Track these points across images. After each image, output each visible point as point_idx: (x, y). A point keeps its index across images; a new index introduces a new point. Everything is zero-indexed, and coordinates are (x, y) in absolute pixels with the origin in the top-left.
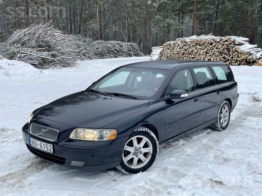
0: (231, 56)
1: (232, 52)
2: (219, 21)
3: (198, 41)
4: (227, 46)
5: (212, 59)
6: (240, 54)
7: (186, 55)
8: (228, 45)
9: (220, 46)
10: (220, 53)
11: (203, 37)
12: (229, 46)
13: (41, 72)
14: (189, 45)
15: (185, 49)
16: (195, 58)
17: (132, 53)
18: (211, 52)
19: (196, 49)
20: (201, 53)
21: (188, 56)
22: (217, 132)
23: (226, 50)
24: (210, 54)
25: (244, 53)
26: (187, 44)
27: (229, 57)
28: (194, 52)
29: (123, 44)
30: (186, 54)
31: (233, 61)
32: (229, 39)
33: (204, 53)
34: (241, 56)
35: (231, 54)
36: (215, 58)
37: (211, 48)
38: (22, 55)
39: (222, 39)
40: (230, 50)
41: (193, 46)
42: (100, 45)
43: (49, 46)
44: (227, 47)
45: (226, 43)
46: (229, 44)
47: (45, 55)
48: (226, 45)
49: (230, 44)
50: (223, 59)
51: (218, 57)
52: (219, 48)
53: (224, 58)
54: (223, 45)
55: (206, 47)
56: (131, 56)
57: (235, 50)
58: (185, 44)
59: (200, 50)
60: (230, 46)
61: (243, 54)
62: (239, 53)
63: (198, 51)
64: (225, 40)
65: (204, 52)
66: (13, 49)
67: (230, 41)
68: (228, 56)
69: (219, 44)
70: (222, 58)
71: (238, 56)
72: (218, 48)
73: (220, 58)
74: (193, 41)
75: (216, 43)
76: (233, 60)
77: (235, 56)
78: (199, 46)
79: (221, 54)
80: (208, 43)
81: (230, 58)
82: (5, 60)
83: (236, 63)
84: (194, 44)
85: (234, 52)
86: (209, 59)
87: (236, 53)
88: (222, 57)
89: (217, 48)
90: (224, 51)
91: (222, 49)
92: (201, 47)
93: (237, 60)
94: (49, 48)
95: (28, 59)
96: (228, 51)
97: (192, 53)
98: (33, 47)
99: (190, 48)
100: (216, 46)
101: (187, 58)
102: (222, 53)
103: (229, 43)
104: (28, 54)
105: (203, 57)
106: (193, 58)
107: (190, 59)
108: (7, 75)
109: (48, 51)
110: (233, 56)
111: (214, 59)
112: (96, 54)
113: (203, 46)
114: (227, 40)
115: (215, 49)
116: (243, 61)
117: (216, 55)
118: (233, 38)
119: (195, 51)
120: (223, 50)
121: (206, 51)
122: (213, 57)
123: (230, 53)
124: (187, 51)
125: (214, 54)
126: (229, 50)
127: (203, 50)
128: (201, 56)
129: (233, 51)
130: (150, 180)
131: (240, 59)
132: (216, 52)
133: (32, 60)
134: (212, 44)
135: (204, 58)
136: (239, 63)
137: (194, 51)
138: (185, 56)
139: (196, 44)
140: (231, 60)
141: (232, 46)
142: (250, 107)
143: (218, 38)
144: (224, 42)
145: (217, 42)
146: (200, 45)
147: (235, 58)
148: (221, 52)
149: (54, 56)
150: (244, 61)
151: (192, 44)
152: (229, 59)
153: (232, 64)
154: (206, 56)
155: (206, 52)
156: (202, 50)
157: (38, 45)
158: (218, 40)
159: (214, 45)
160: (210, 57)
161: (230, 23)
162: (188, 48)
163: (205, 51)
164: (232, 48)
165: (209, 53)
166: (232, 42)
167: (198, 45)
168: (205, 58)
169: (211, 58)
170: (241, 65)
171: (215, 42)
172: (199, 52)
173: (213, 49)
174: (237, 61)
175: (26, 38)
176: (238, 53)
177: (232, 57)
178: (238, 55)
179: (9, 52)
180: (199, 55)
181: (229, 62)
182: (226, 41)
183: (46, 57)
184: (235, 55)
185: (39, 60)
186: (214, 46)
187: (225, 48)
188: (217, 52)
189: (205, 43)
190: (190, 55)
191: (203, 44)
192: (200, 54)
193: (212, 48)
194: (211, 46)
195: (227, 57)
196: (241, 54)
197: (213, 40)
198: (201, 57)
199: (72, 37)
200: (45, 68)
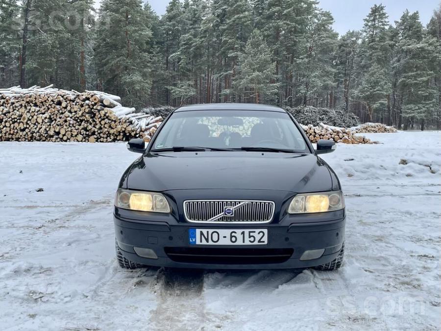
0: (98, 127)
1: (100, 120)
3: (30, 97)
4: (89, 107)
5: (63, 132)
6: (113, 122)
7: (8, 124)
8: (91, 107)
9: (76, 108)
10: (77, 120)
12: (93, 108)
14: (13, 103)
15: (4, 112)
16: (27, 130)
18: (60, 118)
19: (29, 112)
20: (40, 121)
21: (12, 126)
23: (87, 116)
24: (59, 121)
25: (121, 120)
26: (7, 101)
27: (94, 127)
28: (24, 119)
30: (6, 122)
31: (101, 135)
32: (92, 96)
33: (46, 120)
34: (116, 125)
35: (98, 122)
36: (69, 129)
37: (58, 111)
39: (78, 95)
40: (95, 115)
41: (21, 105)
44: (89, 109)
45: (87, 102)
46: (93, 105)
48: (87, 106)
49: (96, 104)
50: (83, 132)
51: (73, 128)
52: (75, 112)
53: (85, 129)
54: (82, 106)
55: (49, 109)
57: (105, 115)
58: (4, 103)
59: (36, 114)
60: (95, 107)
61: (119, 122)
62: (112, 121)
63: (33, 117)
64: (84, 97)
65: (46, 118)
67: (95, 99)
68: (92, 125)
69: (74, 104)
70: (82, 129)
71: (110, 127)
72: (72, 110)
73: (78, 129)
74: (21, 97)
75: (68, 102)
76: (102, 133)
77: (106, 126)
78: (34, 107)
79: (78, 122)
80: (52, 101)
81: (96, 130)
83: (108, 138)
84: (24, 103)
85: (104, 119)
86: (57, 131)
87: (106, 120)
88: (82, 127)
89: (70, 112)
90: (85, 116)
91: (80, 113)
92: (38, 109)
93: (109, 132)
96: (92, 118)
97: (20, 119)
99: (14, 110)
100: (69, 108)
101: (8, 129)
102: (82, 121)
103: (93, 103)
105: (44, 127)
106: (23, 130)
107: (16, 131)
110: (102, 127)
111: (66, 132)
113: (43, 107)
114: (89, 96)
115: (67, 112)
116: (119, 135)
117: (70, 124)
118: (99, 94)
119: (27, 116)
120: (82, 115)
121: (50, 116)
122: (65, 127)
123: (95, 120)
124: (9, 115)
125: (66, 121)
126: (93, 115)
127: (43, 114)
128: (39, 126)
129: (100, 117)
131: (115, 130)
132: (69, 119)
134: (59, 103)
135: (46, 129)
136: (112, 137)
137: (24, 115)
138: (5, 126)
139: (28, 102)
140: (99, 134)
141: (99, 108)
143: (71, 94)
144: (84, 100)
145: (70, 100)
146: (36, 105)
147: (106, 130)
148: (78, 118)
150: (122, 134)
151: (20, 103)
152: (94, 132)
153: (102, 139)
154: (50, 125)
155: (50, 118)
156: (41, 115)
158: (72, 97)
159: (64, 104)
160: (58, 128)
162: (11, 110)
163: (48, 117)
164: (99, 111)
165: (56, 120)
166: (98, 102)
167: (32, 105)
168: (47, 129)
169: (60, 129)
170: (116, 142)
171: (66, 99)
172: (35, 117)
173: (62, 113)
174: (109, 135)
176: (110, 121)
177: (100, 128)
178: (110, 125)
180: (35, 124)
181: (95, 136)
182: (88, 99)
184: (106, 123)
186: (66, 108)
187: (87, 111)
188: (71, 118)
189: (45, 101)
190: (16, 125)
191: (42, 102)
192: (37, 122)
193: (61, 111)
194: (58, 107)
195: (90, 127)
196: (115, 121)
197: (63, 97)
198: (40, 128)
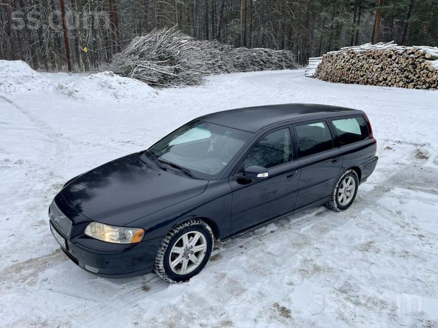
0: (417, 76)
1: (419, 70)
2: (414, 19)
3: (371, 52)
4: (413, 60)
5: (389, 79)
6: (430, 73)
7: (353, 72)
8: (415, 59)
9: (402, 60)
10: (401, 70)
11: (380, 46)
12: (415, 61)
13: (157, 93)
14: (359, 57)
15: (352, 63)
16: (365, 76)
17: (284, 64)
18: (389, 68)
19: (367, 63)
20: (374, 70)
21: (356, 73)
22: (333, 213)
23: (410, 66)
24: (387, 71)
26: (355, 55)
27: (414, 76)
28: (364, 68)
29: (274, 51)
30: (352, 70)
31: (419, 83)
32: (417, 50)
33: (379, 69)
34: (432, 75)
35: (418, 72)
36: (394, 77)
37: (389, 63)
38: (140, 70)
39: (406, 50)
40: (416, 66)
41: (364, 58)
42: (241, 53)
43: (172, 58)
44: (412, 61)
45: (412, 55)
46: (416, 58)
47: (166, 69)
48: (411, 59)
49: (418, 57)
50: (405, 79)
51: (397, 76)
52: (401, 63)
53: (407, 77)
54: (407, 58)
55: (382, 61)
56: (282, 68)
57: (424, 66)
58: (353, 56)
59: (372, 64)
60: (417, 60)
61: (436, 73)
62: (430, 71)
63: (370, 67)
64: (410, 52)
65: (379, 68)
66: (130, 62)
67: (419, 53)
68: (413, 74)
69: (402, 57)
70: (404, 77)
71: (427, 76)
72: (400, 62)
73: (401, 77)
74: (365, 52)
75: (397, 55)
76: (419, 81)
77: (424, 75)
78: (372, 60)
79: (402, 71)
80: (386, 55)
81: (415, 78)
82: (117, 77)
83: (424, 86)
84: (365, 57)
85: (423, 70)
86: (385, 78)
87: (425, 71)
88: (404, 75)
89: (397, 63)
90: (408, 67)
91: (405, 64)
92: (374, 61)
93: (425, 80)
94: (172, 61)
95: (147, 74)
96: (414, 68)
97: (361, 68)
98: (153, 60)
99: (359, 61)
100: (397, 60)
101: (353, 75)
102: (405, 71)
103: (416, 56)
104: (146, 68)
105: (376, 74)
106: (362, 76)
107: (357, 77)
108: (116, 96)
109: (171, 64)
110: (421, 76)
111: (391, 79)
112: (235, 66)
113: (379, 60)
114: (414, 51)
115: (395, 64)
116: (434, 83)
117: (395, 73)
118: (423, 48)
119: (366, 66)
120: (406, 66)
121: (382, 66)
122: (391, 75)
123: (416, 70)
124: (355, 65)
125: (392, 71)
126: (414, 65)
127: (377, 65)
128: (373, 74)
129: (421, 68)
130: (191, 296)
131: (430, 79)
132: (395, 69)
133: (151, 75)
134: (391, 56)
135: (377, 76)
136: (427, 85)
137: (365, 66)
138: (352, 73)
139: (369, 56)
140: (417, 81)
141: (421, 60)
142: (408, 168)
143: (400, 49)
144: (410, 54)
145: (399, 54)
146: (374, 58)
147: (423, 78)
148: (403, 68)
149: (177, 71)
150: (436, 83)
151: (363, 57)
152: (413, 80)
153: (418, 86)
154: (381, 73)
155: (382, 68)
156: (376, 66)
157: (159, 57)
158: (401, 52)
159: (393, 58)
160: (386, 75)
161: (428, 22)
162: (357, 62)
163: (380, 67)
164: (420, 63)
165: (385, 69)
166: (421, 55)
167: (371, 58)
168: (379, 76)
169: (387, 77)
170: (430, 89)
171: (396, 54)
172: (371, 67)
173: (391, 64)
174: (425, 83)
175: (145, 48)
176: (428, 72)
177: (419, 77)
178: (428, 75)
179: (123, 66)
180: (370, 72)
181: (413, 83)
182: (413, 53)
183: (167, 73)
184: (424, 73)
185: (159, 76)
186: (394, 60)
187: (410, 63)
188: (397, 68)
189: (381, 55)
190: (358, 72)
191: (378, 56)
192: (372, 71)
193: (390, 63)
194: (389, 59)
195: (411, 76)
196: (432, 72)
197: (394, 51)
198: (374, 75)
199: (205, 43)
200: (166, 87)
